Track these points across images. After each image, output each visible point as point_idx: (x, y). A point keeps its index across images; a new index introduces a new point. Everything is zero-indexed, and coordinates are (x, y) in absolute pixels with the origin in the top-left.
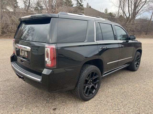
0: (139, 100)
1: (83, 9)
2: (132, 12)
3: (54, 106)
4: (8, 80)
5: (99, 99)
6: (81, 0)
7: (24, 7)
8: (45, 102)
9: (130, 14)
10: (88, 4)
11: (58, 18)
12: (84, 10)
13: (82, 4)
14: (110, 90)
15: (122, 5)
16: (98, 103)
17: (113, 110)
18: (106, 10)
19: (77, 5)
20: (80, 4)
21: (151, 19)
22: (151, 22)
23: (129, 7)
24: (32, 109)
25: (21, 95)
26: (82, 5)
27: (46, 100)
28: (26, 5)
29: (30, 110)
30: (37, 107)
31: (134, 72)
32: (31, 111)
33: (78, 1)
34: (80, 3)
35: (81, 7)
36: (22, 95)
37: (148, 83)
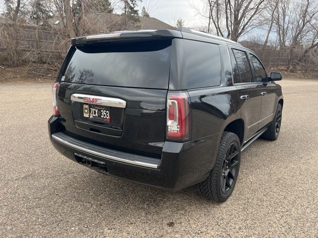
0: (310, 191)
1: (137, 20)
2: (233, 27)
3: (166, 217)
4: (31, 175)
5: (243, 197)
6: (132, 1)
7: (6, 12)
8: (143, 214)
9: (229, 31)
10: (144, 8)
11: (182, 38)
12: (139, 21)
13: (135, 9)
14: (252, 178)
15: (214, 13)
16: (245, 204)
17: (278, 213)
18: (180, 23)
19: (125, 11)
20: (131, 8)
21: (266, 42)
22: (266, 48)
23: (227, 18)
24: (124, 229)
25: (82, 204)
26: (136, 12)
27: (142, 208)
28: (10, 6)
29: (121, 231)
30: (132, 223)
31: (273, 142)
32: (124, 234)
33: (126, 2)
34: (132, 5)
35: (133, 16)
36: (85, 204)
37: (308, 160)
